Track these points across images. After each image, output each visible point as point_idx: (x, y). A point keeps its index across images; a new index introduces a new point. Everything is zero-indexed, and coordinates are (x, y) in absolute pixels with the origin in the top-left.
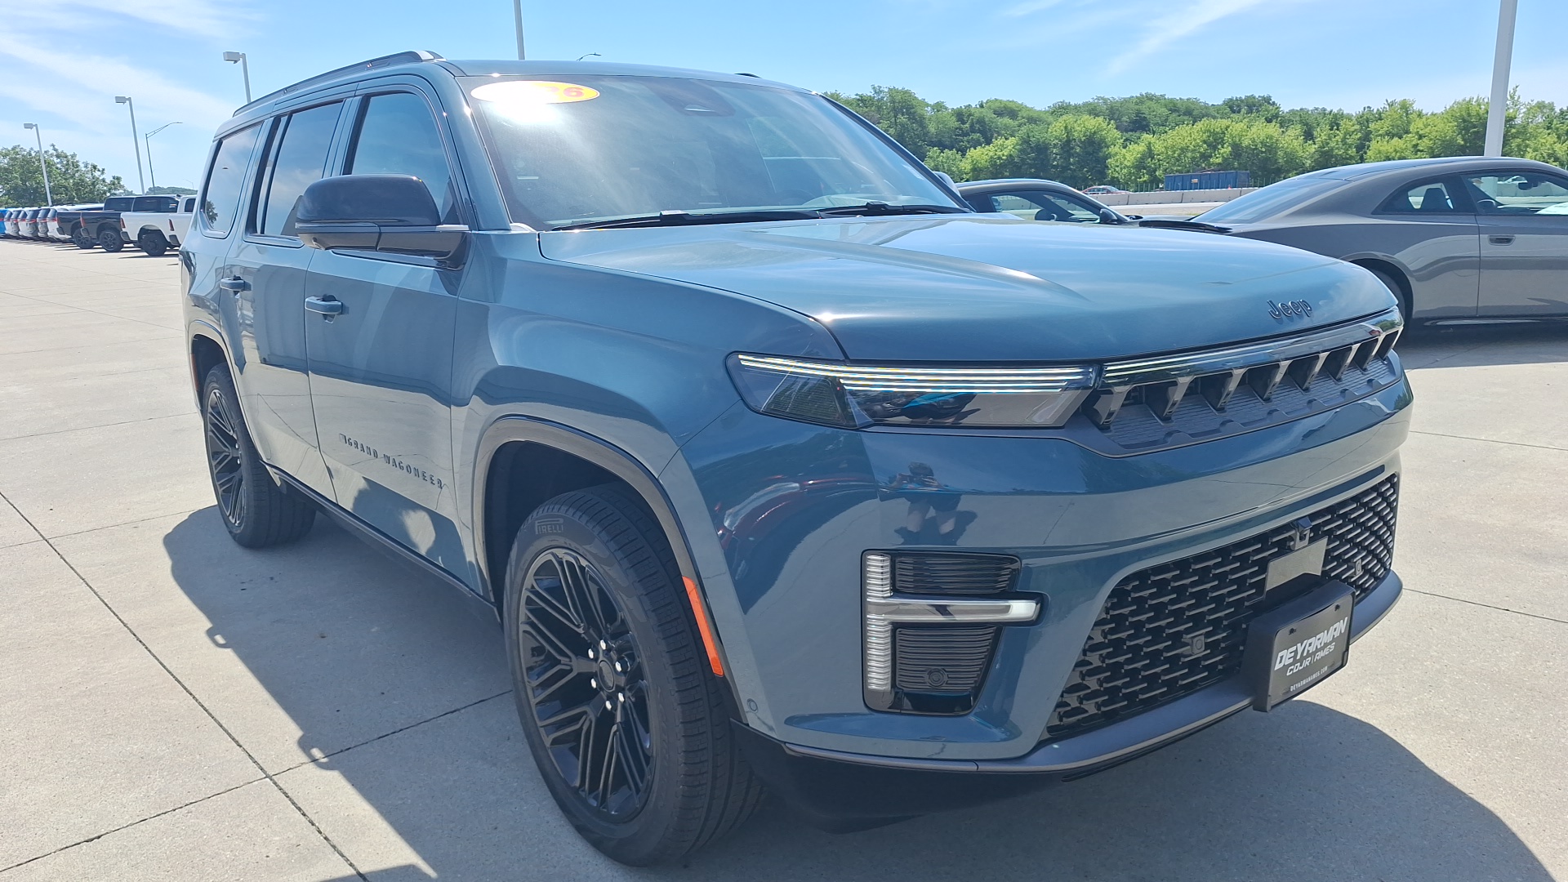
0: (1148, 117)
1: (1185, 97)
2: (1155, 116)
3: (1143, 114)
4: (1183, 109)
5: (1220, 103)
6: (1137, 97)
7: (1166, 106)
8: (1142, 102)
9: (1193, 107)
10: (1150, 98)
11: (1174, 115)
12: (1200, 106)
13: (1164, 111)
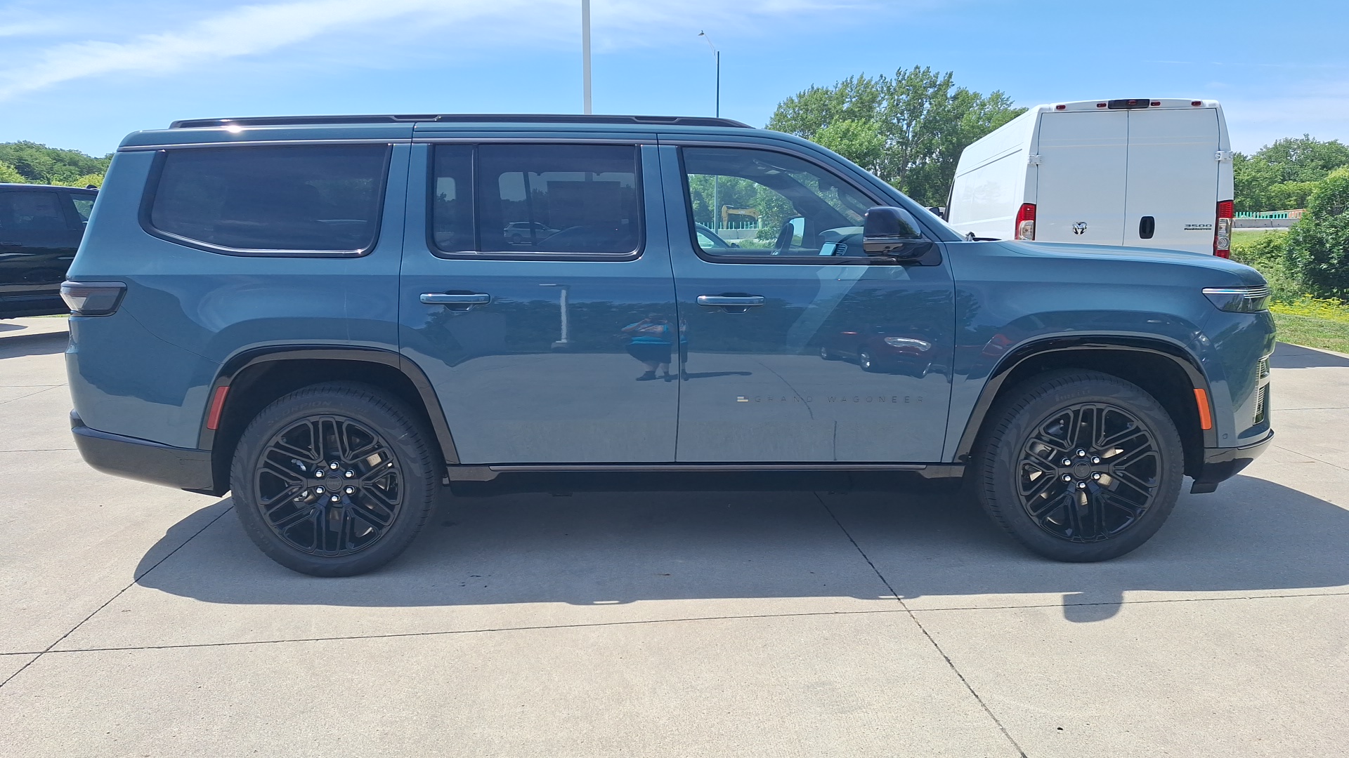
0: (32, 164)
1: (66, 149)
2: (40, 164)
3: (25, 160)
4: (67, 160)
5: (103, 157)
6: (15, 144)
7: (49, 155)
8: (22, 149)
9: (77, 159)
10: (30, 146)
11: (60, 164)
12: (85, 159)
13: (48, 160)
